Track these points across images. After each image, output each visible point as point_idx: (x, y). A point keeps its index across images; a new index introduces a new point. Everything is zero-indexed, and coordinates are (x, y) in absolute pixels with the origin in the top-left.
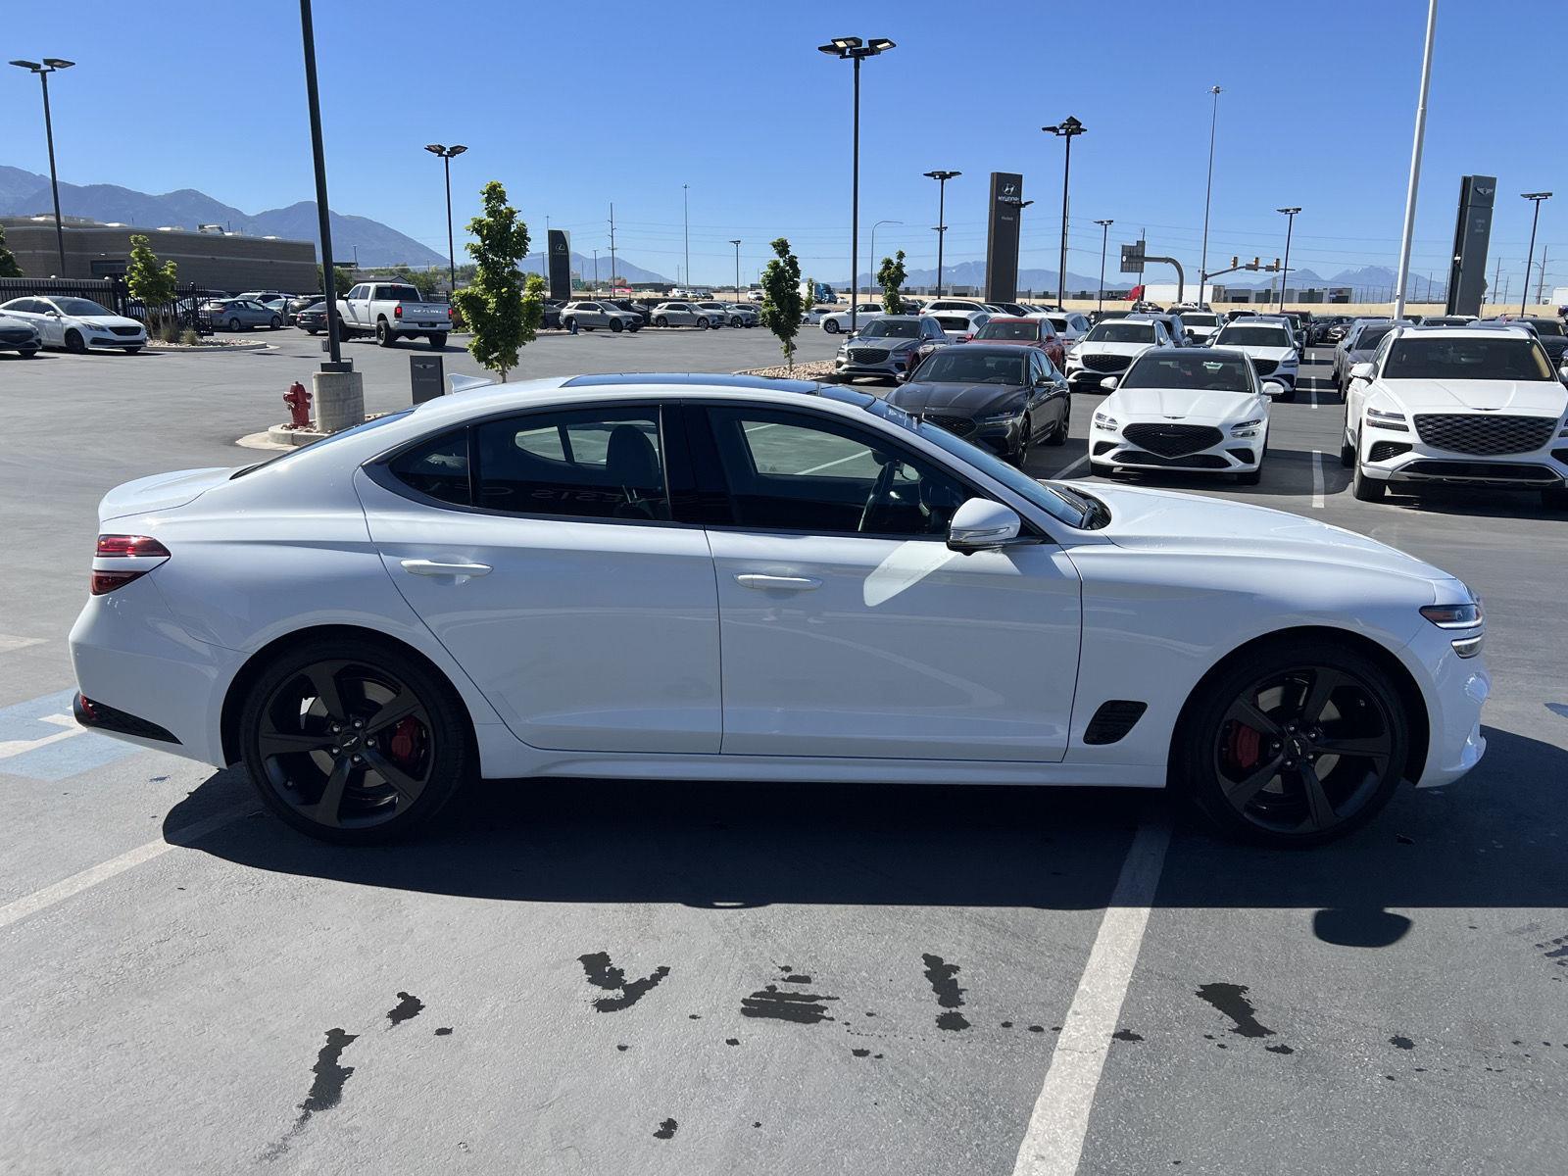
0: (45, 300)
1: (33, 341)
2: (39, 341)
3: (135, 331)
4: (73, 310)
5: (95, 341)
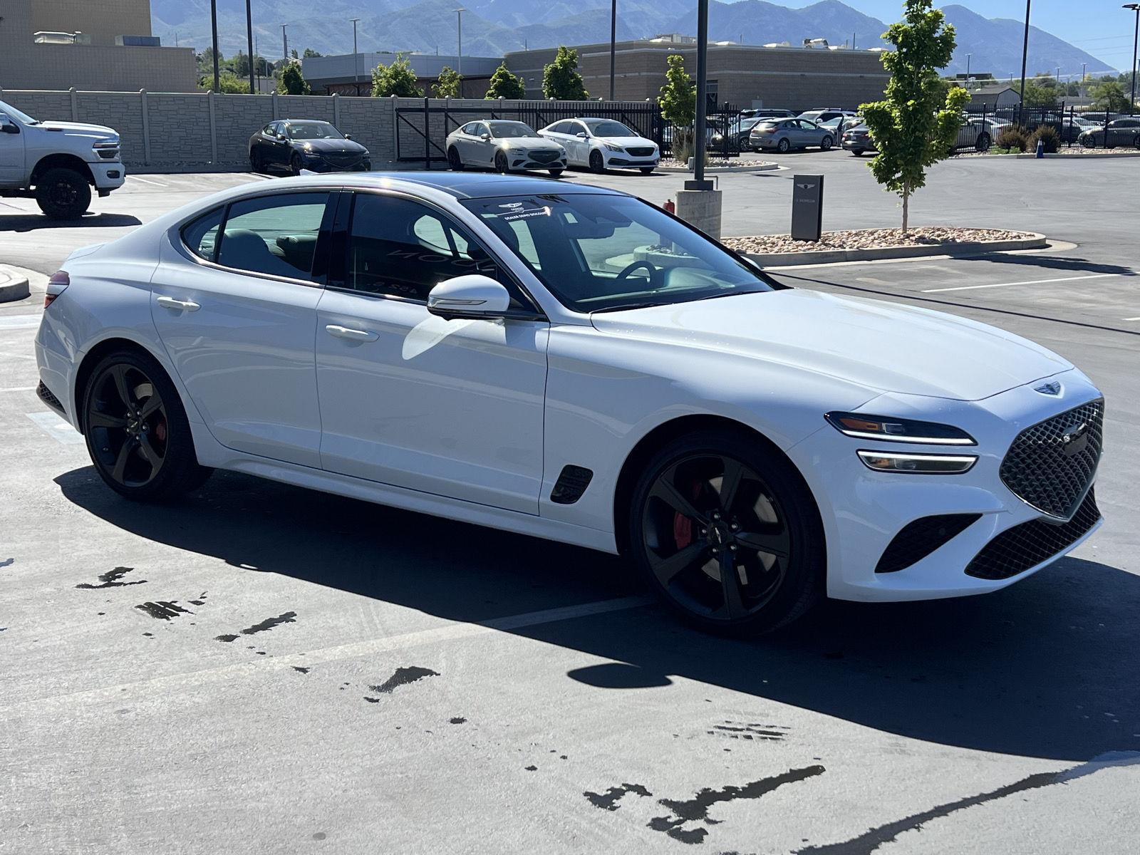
0: (581, 122)
1: (559, 161)
2: (564, 161)
3: (648, 151)
4: (600, 131)
5: (612, 162)
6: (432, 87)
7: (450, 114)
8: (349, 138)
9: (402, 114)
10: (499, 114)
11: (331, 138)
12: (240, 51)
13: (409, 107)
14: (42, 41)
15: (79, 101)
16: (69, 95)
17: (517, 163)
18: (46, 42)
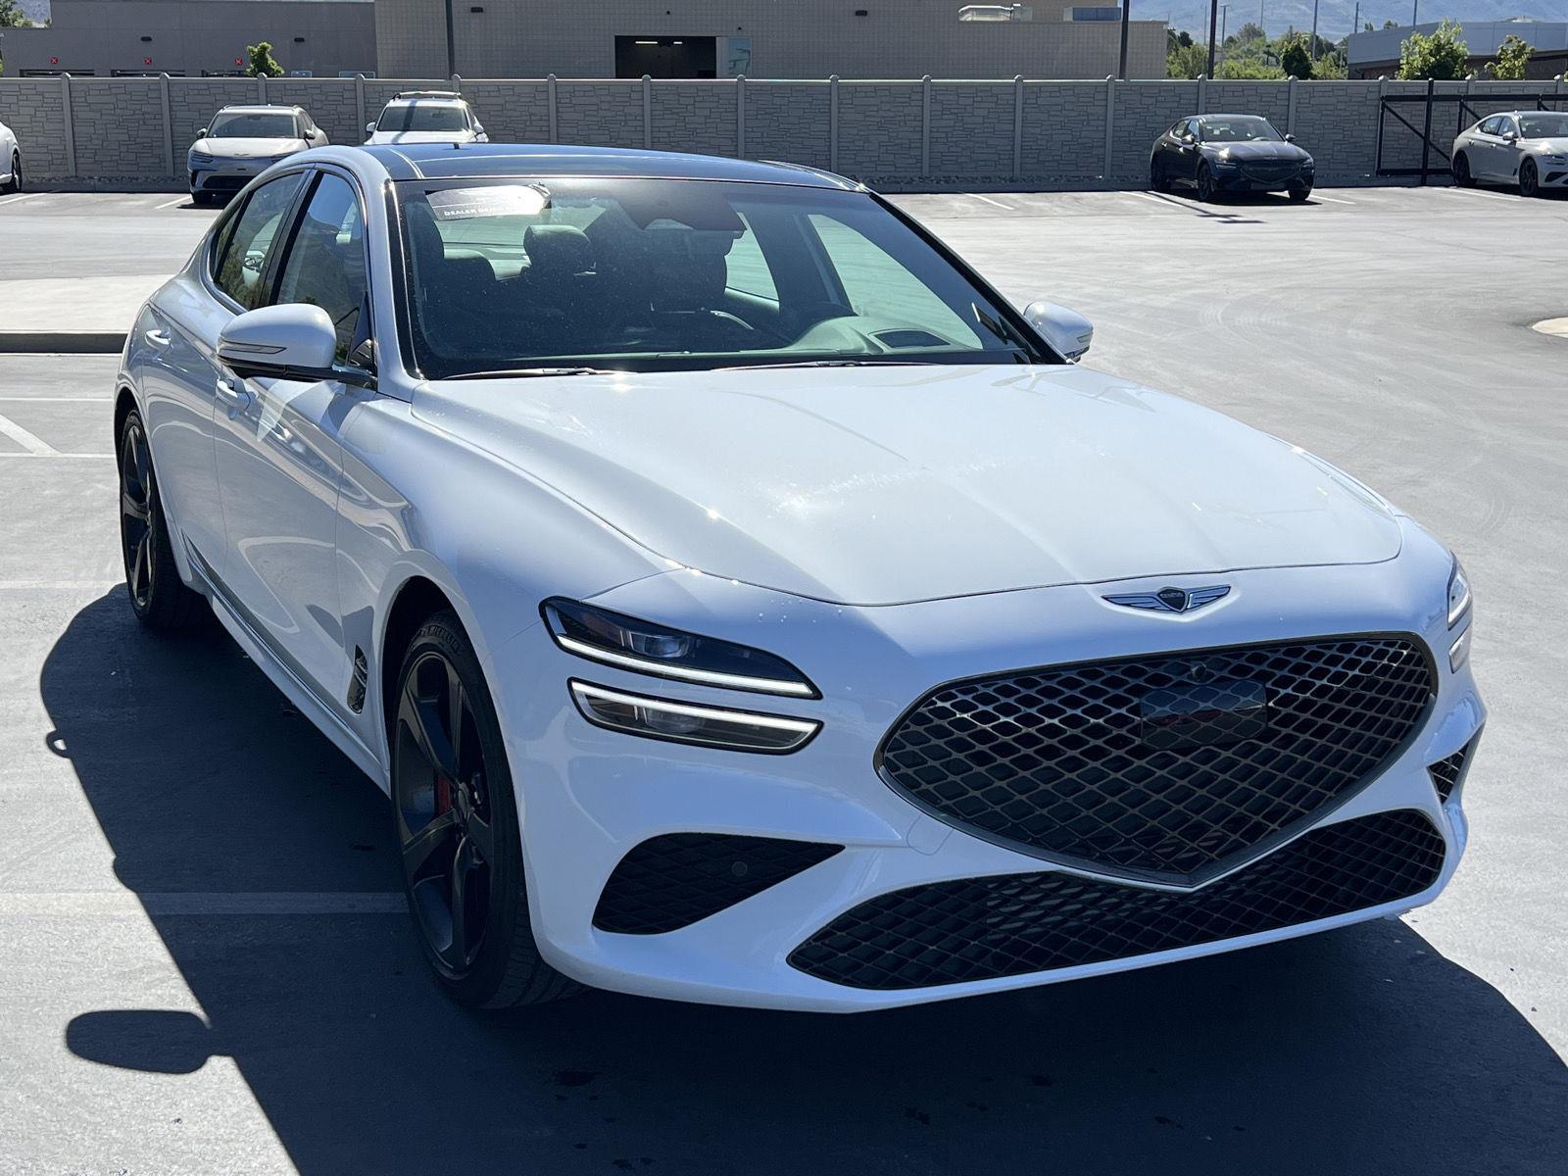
6: (1486, 66)
7: (1470, 104)
8: (1289, 140)
9: (1388, 104)
10: (1553, 102)
11: (1262, 140)
12: (1291, 27)
13: (1406, 94)
14: (970, 19)
15: (933, 93)
16: (922, 85)
17: (1552, 177)
18: (975, 19)
